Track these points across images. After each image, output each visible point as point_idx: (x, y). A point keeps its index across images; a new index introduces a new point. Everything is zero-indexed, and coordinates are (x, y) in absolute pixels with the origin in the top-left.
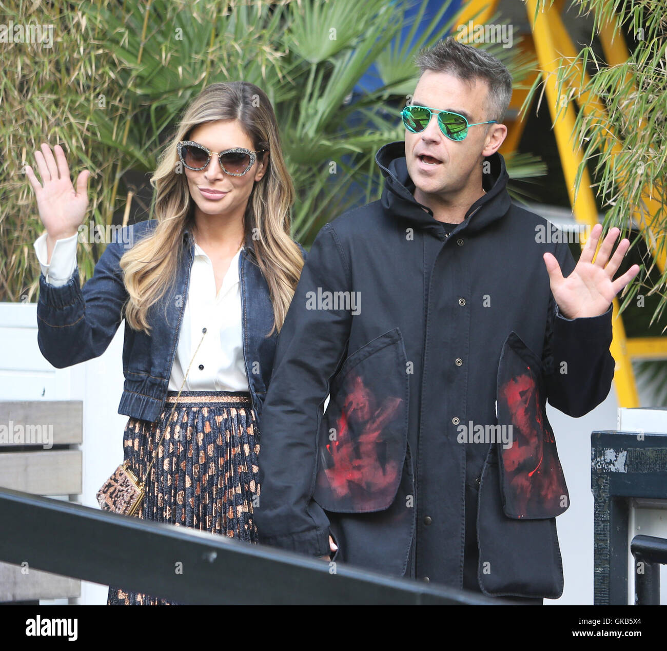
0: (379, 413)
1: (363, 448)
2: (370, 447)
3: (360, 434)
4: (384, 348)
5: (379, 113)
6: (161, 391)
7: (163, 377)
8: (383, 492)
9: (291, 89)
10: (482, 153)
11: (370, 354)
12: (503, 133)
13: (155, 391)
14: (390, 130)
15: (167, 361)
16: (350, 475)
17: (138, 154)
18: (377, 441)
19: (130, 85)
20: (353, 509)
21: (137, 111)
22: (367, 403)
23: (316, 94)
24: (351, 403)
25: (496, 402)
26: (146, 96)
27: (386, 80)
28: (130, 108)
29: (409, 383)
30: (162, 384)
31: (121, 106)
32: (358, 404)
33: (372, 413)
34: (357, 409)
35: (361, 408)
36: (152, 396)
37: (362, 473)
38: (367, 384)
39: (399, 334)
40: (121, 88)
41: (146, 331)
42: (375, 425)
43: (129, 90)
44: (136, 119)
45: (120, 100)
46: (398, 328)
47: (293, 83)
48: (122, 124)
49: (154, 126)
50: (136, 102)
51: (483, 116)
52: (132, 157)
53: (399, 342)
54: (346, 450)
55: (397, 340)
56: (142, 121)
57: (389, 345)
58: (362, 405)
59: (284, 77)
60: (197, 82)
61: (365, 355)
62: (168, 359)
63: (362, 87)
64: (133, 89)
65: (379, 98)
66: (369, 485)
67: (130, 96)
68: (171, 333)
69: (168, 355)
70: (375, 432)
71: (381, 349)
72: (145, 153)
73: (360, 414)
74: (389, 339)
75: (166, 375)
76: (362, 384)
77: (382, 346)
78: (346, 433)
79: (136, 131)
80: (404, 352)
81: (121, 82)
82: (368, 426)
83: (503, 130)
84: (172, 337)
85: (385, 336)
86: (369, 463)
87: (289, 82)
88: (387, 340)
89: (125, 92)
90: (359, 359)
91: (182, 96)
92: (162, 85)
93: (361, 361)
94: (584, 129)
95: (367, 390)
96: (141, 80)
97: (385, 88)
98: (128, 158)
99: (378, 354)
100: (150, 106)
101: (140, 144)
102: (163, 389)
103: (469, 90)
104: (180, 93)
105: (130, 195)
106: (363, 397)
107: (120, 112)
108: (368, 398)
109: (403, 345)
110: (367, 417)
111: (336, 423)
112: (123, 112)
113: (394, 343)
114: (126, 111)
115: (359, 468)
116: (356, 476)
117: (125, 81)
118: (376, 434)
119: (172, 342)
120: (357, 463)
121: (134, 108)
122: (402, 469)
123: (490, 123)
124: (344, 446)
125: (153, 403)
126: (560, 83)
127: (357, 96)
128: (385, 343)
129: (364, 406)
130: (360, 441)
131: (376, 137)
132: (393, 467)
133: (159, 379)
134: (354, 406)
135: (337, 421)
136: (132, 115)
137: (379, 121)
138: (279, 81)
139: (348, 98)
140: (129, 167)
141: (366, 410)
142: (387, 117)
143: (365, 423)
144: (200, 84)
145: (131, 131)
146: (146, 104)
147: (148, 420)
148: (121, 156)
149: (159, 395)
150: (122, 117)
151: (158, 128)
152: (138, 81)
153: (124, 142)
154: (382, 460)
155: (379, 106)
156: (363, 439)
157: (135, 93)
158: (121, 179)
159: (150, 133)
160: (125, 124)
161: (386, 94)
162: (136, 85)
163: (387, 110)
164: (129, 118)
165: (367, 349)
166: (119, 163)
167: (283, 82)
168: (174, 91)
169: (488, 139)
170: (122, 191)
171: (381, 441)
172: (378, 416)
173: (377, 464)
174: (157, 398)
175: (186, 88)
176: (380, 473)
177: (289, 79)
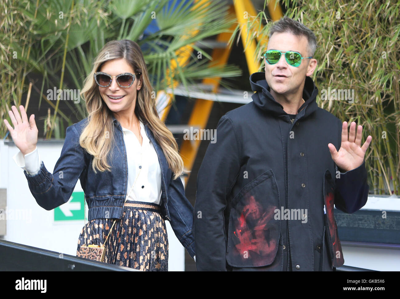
0: (265, 215)
1: (257, 234)
2: (261, 232)
3: (254, 225)
4: (265, 180)
5: (157, 44)
6: (121, 202)
7: (121, 194)
8: (268, 256)
9: (112, 32)
10: (306, 75)
11: (258, 184)
12: (315, 64)
13: (118, 203)
14: (163, 53)
15: (123, 186)
16: (250, 247)
17: (35, 64)
18: (264, 229)
19: (31, 29)
20: (253, 265)
21: (34, 42)
22: (258, 210)
23: (125, 34)
24: (248, 210)
25: (325, 205)
26: (39, 35)
27: (161, 27)
28: (31, 40)
29: (279, 198)
30: (122, 198)
31: (26, 40)
32: (252, 210)
33: (261, 215)
34: (252, 213)
35: (254, 212)
36: (116, 206)
37: (257, 246)
38: (257, 200)
39: (272, 173)
40: (26, 30)
41: (108, 169)
42: (263, 221)
43: (30, 32)
44: (33, 46)
45: (26, 37)
46: (271, 169)
47: (114, 29)
48: (26, 49)
49: (43, 50)
50: (34, 37)
51: (306, 55)
52: (32, 65)
53: (272, 176)
54: (247, 234)
55: (271, 176)
56: (37, 47)
57: (267, 178)
58: (255, 211)
59: (109, 26)
60: (65, 28)
61: (255, 185)
62: (124, 184)
63: (149, 31)
64: (32, 32)
65: (157, 37)
66: (261, 252)
67: (30, 34)
68: (123, 171)
69: (123, 182)
70: (263, 224)
71: (263, 181)
72: (39, 63)
73: (254, 216)
74: (267, 175)
75: (123, 192)
76: (254, 200)
77: (264, 179)
78: (245, 225)
79: (33, 52)
80: (276, 182)
81: (26, 28)
82: (259, 222)
83: (315, 62)
84: (124, 173)
85: (265, 174)
86: (260, 241)
87: (111, 29)
88: (266, 176)
89: (28, 33)
90: (252, 187)
91: (57, 35)
92: (47, 29)
93: (253, 187)
94: (260, 53)
95: (258, 203)
96: (36, 27)
97: (160, 31)
98: (30, 66)
99: (262, 184)
100: (40, 40)
101: (36, 59)
102: (122, 201)
103: (299, 40)
104: (56, 33)
105: (31, 85)
106: (256, 206)
107: (26, 43)
108: (258, 207)
109: (275, 178)
110: (258, 217)
111: (238, 220)
112: (27, 43)
113: (270, 177)
114: (29, 42)
115: (255, 244)
116: (254, 248)
117: (28, 27)
118: (264, 226)
119: (125, 176)
120: (254, 241)
121: (33, 40)
122: (278, 244)
123: (310, 58)
124: (245, 232)
125: (117, 209)
126: (248, 30)
127: (146, 36)
128: (265, 178)
129: (256, 212)
130: (255, 229)
131: (156, 56)
132: (274, 243)
133: (119, 196)
134: (250, 211)
135: (238, 219)
136: (32, 44)
137: (157, 48)
138: (106, 28)
139: (141, 37)
140: (30, 70)
141: (257, 213)
142: (161, 46)
143: (257, 220)
144: (66, 29)
145: (31, 52)
146: (39, 39)
147: (116, 217)
148: (26, 65)
149: (120, 204)
150: (26, 46)
151: (45, 51)
152: (35, 27)
153: (28, 57)
154: (268, 239)
155: (157, 41)
156: (257, 228)
157: (33, 34)
158: (26, 77)
159: (41, 54)
160: (28, 49)
161: (161, 34)
162: (33, 29)
163: (161, 42)
164: (30, 46)
165: (256, 181)
166: (25, 69)
167: (108, 28)
168: (53, 32)
169: (309, 67)
170: (27, 82)
171: (267, 229)
172: (265, 216)
173: (265, 241)
174: (119, 206)
175: (59, 31)
176: (267, 245)
177: (112, 27)
